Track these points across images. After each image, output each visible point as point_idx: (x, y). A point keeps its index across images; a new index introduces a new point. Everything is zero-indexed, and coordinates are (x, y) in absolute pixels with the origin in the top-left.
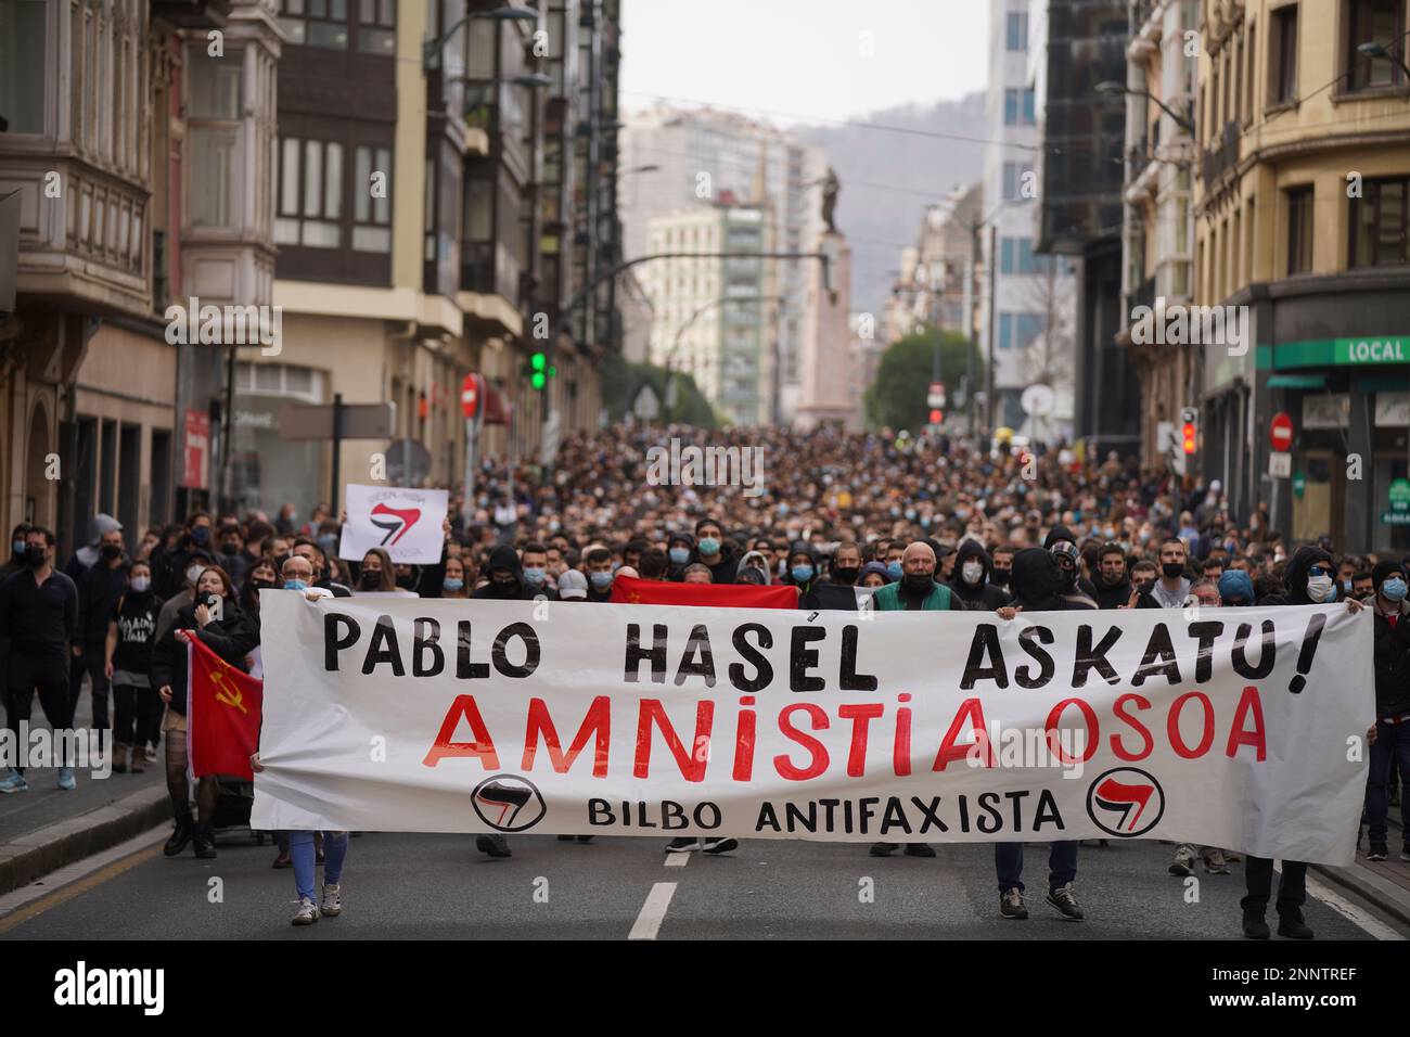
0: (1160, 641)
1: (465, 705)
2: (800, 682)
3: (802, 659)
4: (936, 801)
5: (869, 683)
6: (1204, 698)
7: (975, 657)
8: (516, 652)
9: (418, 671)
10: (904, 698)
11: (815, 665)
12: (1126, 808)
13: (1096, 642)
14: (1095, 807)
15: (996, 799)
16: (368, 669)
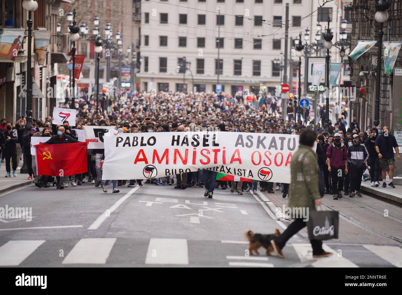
0: (273, 140)
1: (142, 151)
2: (205, 145)
3: (205, 140)
4: (230, 168)
5: (217, 145)
6: (281, 154)
7: (238, 140)
8: (152, 141)
9: (133, 145)
10: (224, 148)
11: (208, 142)
12: (265, 176)
13: (261, 139)
14: (259, 174)
15: (241, 170)
16: (124, 146)
